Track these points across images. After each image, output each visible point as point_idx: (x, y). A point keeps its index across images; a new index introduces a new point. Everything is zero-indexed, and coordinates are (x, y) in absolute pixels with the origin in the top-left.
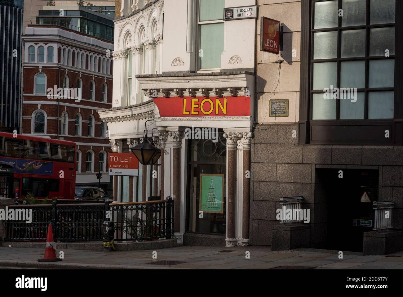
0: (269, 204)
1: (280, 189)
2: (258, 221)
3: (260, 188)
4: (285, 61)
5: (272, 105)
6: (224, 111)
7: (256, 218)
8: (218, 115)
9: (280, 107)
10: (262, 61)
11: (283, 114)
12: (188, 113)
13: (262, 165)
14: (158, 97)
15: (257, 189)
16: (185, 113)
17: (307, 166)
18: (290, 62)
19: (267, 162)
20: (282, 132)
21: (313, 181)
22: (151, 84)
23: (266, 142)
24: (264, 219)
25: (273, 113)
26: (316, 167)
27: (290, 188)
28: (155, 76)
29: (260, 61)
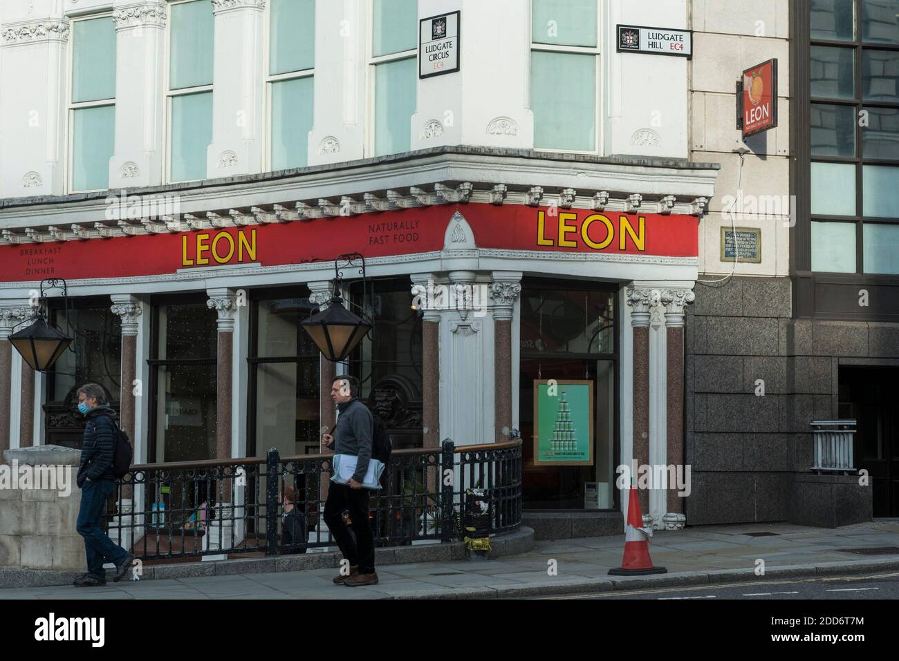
0: (730, 439)
1: (751, 407)
2: (704, 474)
3: (709, 406)
4: (751, 152)
5: (727, 238)
6: (640, 244)
7: (701, 469)
8: (625, 251)
9: (743, 243)
10: (702, 147)
11: (750, 256)
12: (550, 243)
13: (712, 358)
14: (470, 201)
15: (702, 410)
16: (541, 241)
17: (822, 360)
18: (763, 155)
19: (724, 353)
20: (753, 294)
21: (836, 390)
22: (479, 171)
23: (720, 312)
24: (719, 470)
25: (728, 255)
26: (840, 363)
27: (772, 406)
28: (499, 154)
29: (699, 146)
